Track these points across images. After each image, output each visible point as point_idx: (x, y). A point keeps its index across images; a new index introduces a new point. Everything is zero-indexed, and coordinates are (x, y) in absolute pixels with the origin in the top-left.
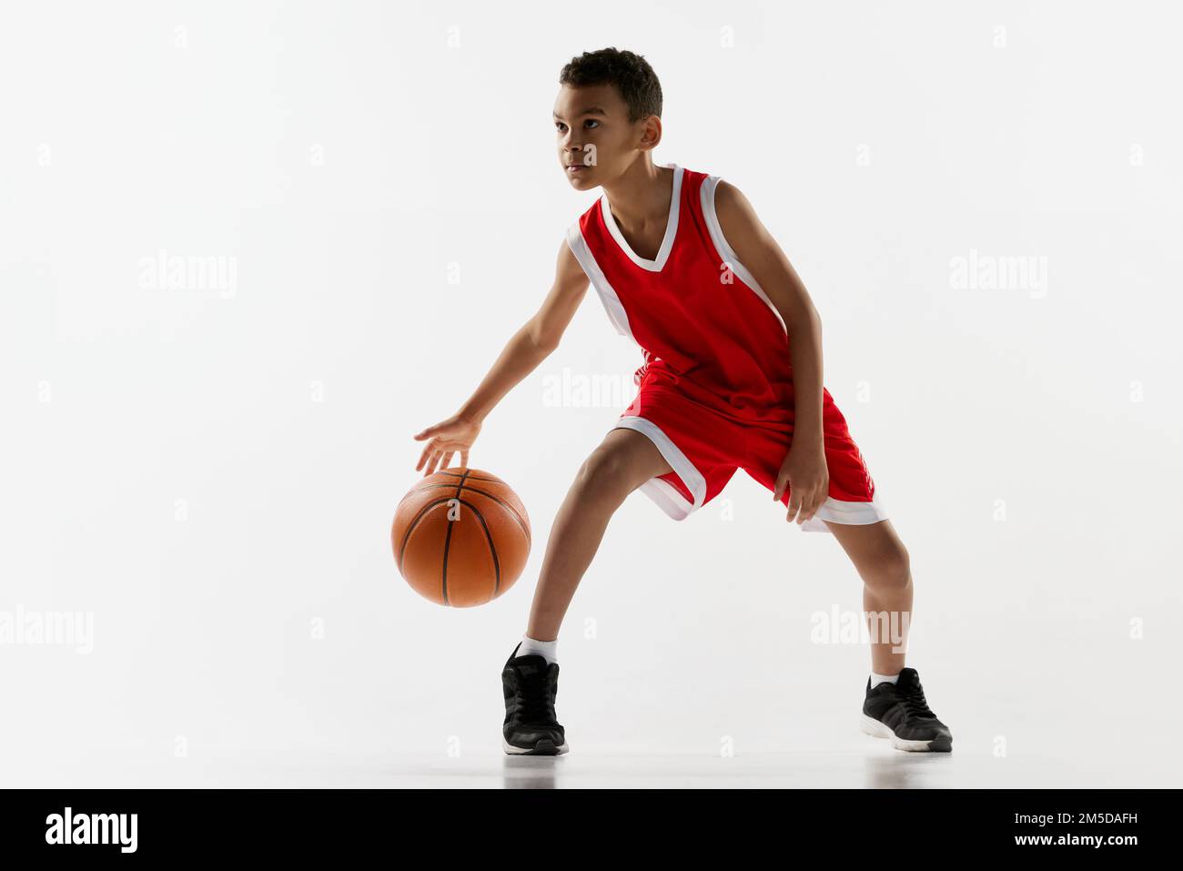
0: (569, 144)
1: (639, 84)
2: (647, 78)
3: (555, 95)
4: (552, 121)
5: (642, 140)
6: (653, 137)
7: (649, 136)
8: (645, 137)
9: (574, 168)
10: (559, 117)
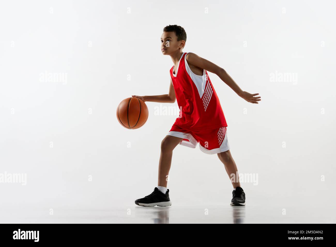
0: (163, 45)
1: (181, 32)
2: (183, 32)
3: (161, 34)
4: (160, 40)
5: (180, 45)
6: (183, 45)
7: (182, 45)
8: (181, 45)
9: (163, 50)
10: (162, 39)
